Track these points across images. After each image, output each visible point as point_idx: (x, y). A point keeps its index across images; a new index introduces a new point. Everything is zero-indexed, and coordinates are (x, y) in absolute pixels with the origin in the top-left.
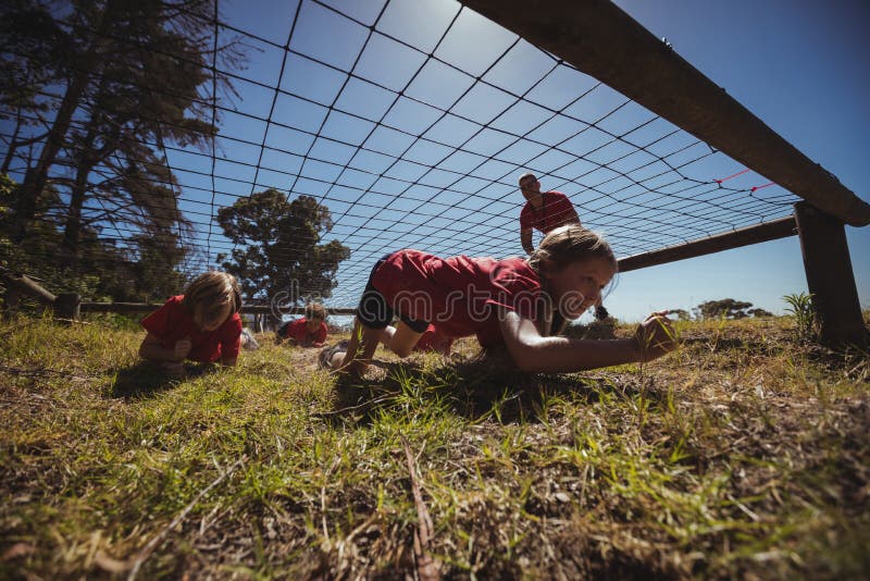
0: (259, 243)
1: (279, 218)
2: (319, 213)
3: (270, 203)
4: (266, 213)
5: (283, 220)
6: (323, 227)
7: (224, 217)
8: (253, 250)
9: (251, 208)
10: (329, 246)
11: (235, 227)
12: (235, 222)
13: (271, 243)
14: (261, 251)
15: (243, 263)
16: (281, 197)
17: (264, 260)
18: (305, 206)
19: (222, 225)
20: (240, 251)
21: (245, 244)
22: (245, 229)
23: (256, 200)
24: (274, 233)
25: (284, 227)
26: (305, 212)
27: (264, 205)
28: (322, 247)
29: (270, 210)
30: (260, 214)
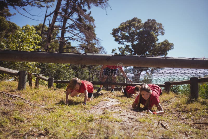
0: (130, 44)
1: (138, 31)
2: (157, 27)
3: (134, 25)
4: (133, 29)
5: (140, 32)
6: (160, 34)
7: (115, 32)
8: (127, 46)
9: (126, 28)
10: (162, 43)
11: (119, 36)
12: (119, 34)
13: (135, 43)
14: (130, 47)
15: (123, 53)
16: (139, 21)
17: (132, 51)
18: (150, 24)
19: (114, 36)
20: (122, 48)
21: (123, 44)
22: (124, 37)
23: (128, 23)
24: (137, 38)
25: (140, 35)
26: (151, 27)
27: (132, 25)
28: (159, 44)
29: (134, 28)
30: (130, 30)
